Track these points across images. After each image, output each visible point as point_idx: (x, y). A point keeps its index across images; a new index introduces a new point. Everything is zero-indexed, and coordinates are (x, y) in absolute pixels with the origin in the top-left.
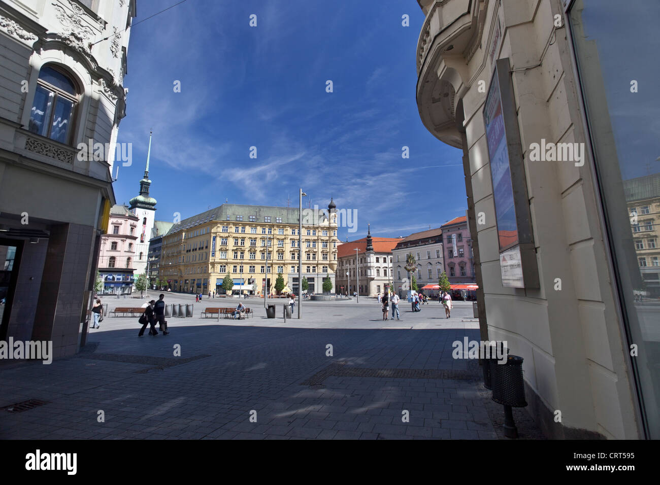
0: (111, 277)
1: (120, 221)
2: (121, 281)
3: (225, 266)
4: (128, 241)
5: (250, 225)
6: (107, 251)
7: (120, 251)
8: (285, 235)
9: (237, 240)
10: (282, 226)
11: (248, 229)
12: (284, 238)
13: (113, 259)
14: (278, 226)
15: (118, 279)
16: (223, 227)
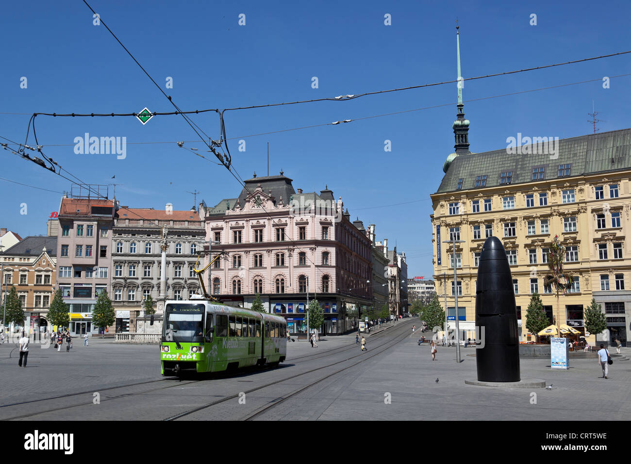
1: (305, 218)
3: (459, 283)
4: (320, 250)
5: (500, 192)
6: (294, 267)
7: (310, 266)
8: (578, 204)
9: (479, 228)
10: (568, 184)
11: (497, 202)
12: (576, 210)
13: (302, 279)
14: (560, 185)
16: (451, 205)
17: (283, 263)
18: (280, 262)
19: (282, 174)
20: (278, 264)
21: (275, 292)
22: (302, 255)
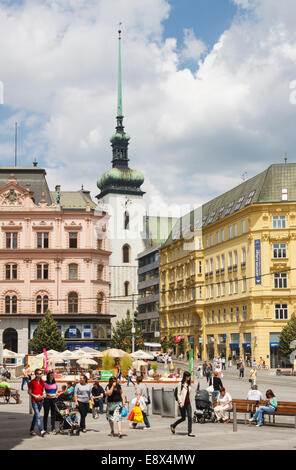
0: (74, 331)
1: (78, 222)
2: (92, 337)
3: (285, 306)
4: (95, 261)
6: (63, 281)
7: (83, 281)
13: (73, 297)
15: (86, 335)
16: (275, 217)
17: (46, 276)
18: (43, 274)
19: (35, 164)
20: (39, 276)
21: (35, 313)
22: (73, 267)
